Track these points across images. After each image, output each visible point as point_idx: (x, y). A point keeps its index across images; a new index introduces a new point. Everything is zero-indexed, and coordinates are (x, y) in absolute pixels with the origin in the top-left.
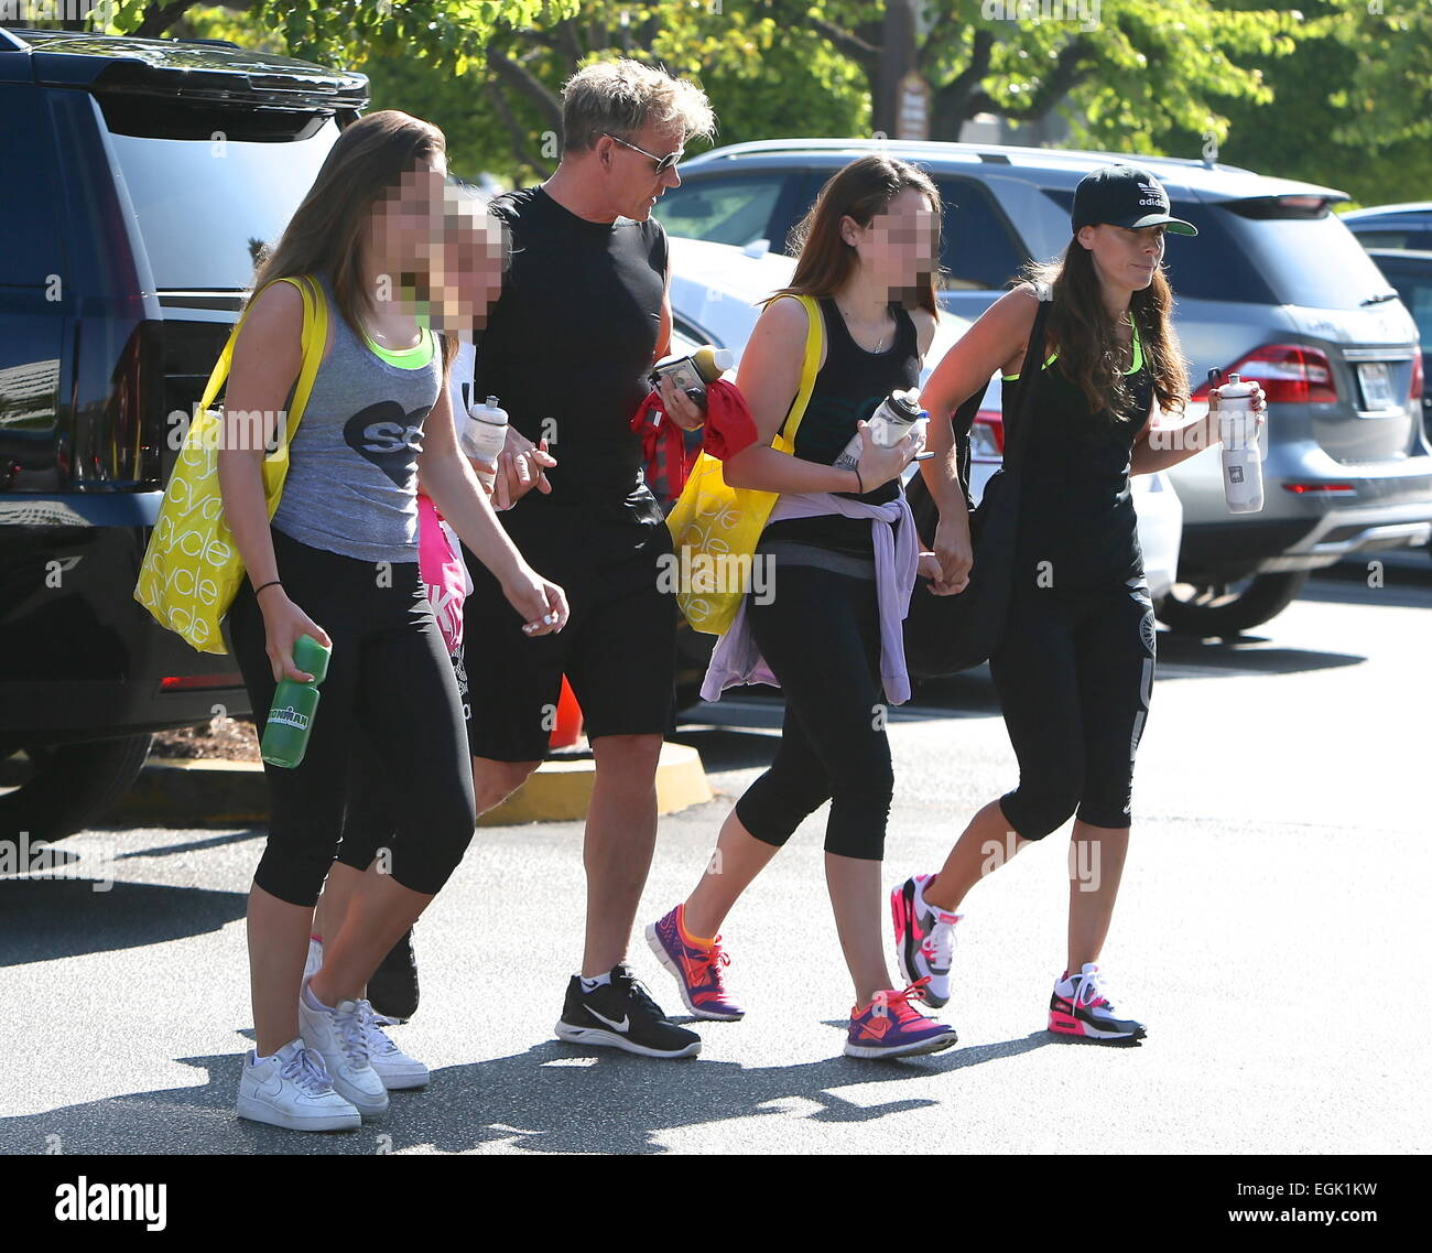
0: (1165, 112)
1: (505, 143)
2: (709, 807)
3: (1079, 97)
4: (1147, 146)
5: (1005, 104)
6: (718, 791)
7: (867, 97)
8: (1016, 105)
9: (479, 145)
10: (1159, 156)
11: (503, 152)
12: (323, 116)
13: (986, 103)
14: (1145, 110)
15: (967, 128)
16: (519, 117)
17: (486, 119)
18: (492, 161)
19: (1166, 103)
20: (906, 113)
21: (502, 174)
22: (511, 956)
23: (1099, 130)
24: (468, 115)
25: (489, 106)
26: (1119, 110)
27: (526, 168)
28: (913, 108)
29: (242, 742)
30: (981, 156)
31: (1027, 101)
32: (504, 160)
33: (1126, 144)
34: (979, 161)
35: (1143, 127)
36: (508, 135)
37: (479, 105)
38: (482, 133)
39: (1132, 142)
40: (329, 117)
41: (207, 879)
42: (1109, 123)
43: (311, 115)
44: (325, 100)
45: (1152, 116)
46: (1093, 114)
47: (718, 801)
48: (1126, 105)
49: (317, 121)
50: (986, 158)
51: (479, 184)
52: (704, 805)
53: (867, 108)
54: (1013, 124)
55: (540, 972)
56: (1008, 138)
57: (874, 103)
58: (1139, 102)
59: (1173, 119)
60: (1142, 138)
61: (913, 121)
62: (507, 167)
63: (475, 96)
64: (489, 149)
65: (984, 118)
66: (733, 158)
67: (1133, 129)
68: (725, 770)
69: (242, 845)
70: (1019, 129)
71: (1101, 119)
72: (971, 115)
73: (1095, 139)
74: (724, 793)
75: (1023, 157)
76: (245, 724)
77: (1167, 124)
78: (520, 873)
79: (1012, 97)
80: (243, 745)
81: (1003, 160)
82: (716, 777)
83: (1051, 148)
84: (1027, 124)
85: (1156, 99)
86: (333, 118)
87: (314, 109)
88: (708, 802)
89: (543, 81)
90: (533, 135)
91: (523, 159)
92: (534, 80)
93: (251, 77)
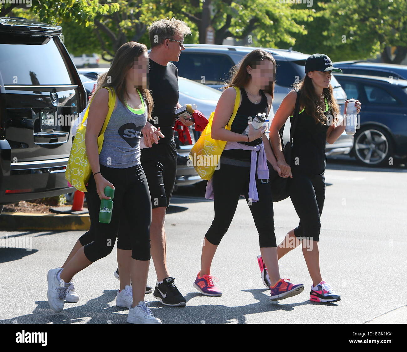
0: (278, 37)
1: (99, 45)
3: (255, 33)
4: (273, 46)
5: (235, 34)
7: (197, 33)
8: (238, 35)
9: (92, 46)
10: (277, 49)
11: (99, 48)
12: (50, 38)
13: (230, 34)
14: (273, 36)
15: (225, 41)
16: (103, 38)
17: (94, 39)
18: (96, 50)
19: (279, 34)
20: (208, 37)
21: (99, 53)
23: (260, 42)
24: (89, 37)
25: (95, 35)
26: (266, 36)
27: (105, 52)
28: (210, 35)
29: (28, 208)
30: (228, 48)
31: (241, 34)
32: (99, 50)
33: (267, 45)
34: (227, 50)
35: (272, 41)
36: (100, 43)
37: (92, 35)
38: (93, 42)
39: (269, 45)
40: (51, 38)
42: (263, 40)
44: (50, 33)
45: (275, 38)
46: (259, 37)
48: (268, 35)
49: (48, 39)
50: (230, 49)
51: (92, 56)
53: (198, 36)
54: (237, 40)
55: (109, 270)
56: (236, 44)
57: (200, 34)
58: (271, 34)
59: (280, 39)
60: (272, 44)
61: (210, 39)
62: (100, 52)
63: (91, 33)
64: (95, 47)
65: (229, 38)
67: (269, 41)
69: (28, 235)
70: (239, 41)
71: (261, 39)
72: (225, 37)
73: (259, 44)
75: (240, 49)
76: (29, 203)
77: (279, 40)
79: (237, 33)
80: (28, 209)
81: (234, 50)
83: (248, 46)
84: (241, 40)
85: (276, 33)
87: (47, 36)
89: (110, 28)
90: (107, 43)
91: (104, 50)
92: (107, 28)
93: (30, 27)
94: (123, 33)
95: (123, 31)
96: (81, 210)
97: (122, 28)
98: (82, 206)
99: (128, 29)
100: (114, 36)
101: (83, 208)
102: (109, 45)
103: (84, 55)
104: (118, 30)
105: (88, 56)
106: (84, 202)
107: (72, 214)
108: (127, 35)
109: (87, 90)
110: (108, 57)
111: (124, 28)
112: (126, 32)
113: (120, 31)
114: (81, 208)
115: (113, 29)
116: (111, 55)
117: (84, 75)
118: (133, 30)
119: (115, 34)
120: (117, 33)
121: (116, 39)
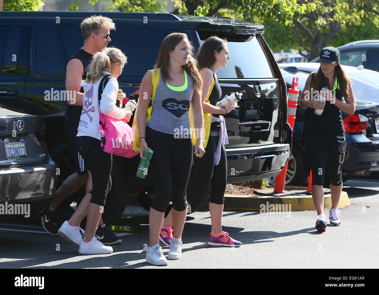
1: (297, 42)
2: (350, 206)
6: (352, 203)
9: (290, 42)
11: (296, 44)
12: (253, 36)
16: (300, 35)
17: (292, 36)
18: (294, 46)
21: (296, 49)
22: (302, 243)
24: (287, 35)
25: (293, 33)
27: (302, 48)
29: (234, 190)
32: (297, 46)
36: (298, 40)
37: (290, 32)
38: (291, 39)
40: (254, 36)
41: (226, 224)
43: (250, 35)
44: (253, 32)
47: (352, 205)
49: (251, 37)
51: (290, 52)
52: (349, 206)
55: (309, 247)
63: (289, 30)
64: (293, 43)
66: (354, 45)
68: (354, 198)
69: (234, 215)
74: (354, 203)
76: (235, 186)
78: (303, 223)
80: (234, 191)
82: (352, 199)
86: (255, 36)
87: (251, 34)
88: (350, 205)
89: (306, 26)
90: (304, 40)
91: (301, 46)
92: (304, 26)
93: (235, 26)
94: (319, 31)
95: (319, 29)
96: (283, 193)
97: (318, 26)
98: (283, 189)
99: (323, 27)
100: (311, 33)
101: (284, 191)
102: (305, 42)
103: (282, 52)
104: (314, 27)
105: (285, 51)
106: (285, 185)
107: (274, 196)
108: (323, 32)
109: (287, 83)
110: (305, 52)
111: (320, 26)
112: (322, 29)
113: (316, 28)
114: (282, 190)
115: (309, 26)
116: (308, 51)
117: (284, 69)
118: (327, 27)
119: (311, 31)
120: (313, 30)
121: (313, 36)
